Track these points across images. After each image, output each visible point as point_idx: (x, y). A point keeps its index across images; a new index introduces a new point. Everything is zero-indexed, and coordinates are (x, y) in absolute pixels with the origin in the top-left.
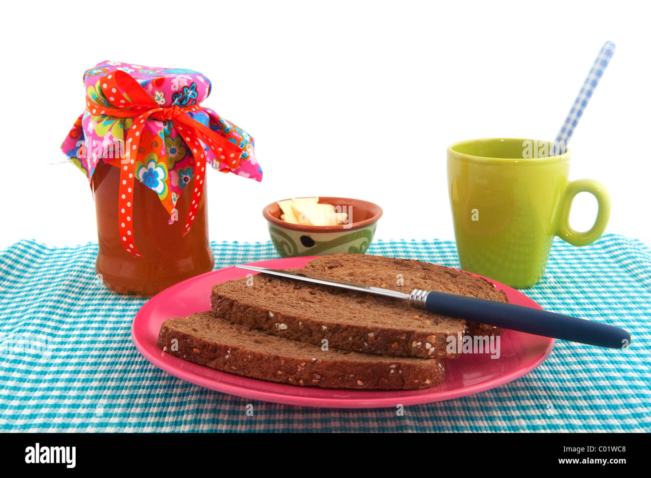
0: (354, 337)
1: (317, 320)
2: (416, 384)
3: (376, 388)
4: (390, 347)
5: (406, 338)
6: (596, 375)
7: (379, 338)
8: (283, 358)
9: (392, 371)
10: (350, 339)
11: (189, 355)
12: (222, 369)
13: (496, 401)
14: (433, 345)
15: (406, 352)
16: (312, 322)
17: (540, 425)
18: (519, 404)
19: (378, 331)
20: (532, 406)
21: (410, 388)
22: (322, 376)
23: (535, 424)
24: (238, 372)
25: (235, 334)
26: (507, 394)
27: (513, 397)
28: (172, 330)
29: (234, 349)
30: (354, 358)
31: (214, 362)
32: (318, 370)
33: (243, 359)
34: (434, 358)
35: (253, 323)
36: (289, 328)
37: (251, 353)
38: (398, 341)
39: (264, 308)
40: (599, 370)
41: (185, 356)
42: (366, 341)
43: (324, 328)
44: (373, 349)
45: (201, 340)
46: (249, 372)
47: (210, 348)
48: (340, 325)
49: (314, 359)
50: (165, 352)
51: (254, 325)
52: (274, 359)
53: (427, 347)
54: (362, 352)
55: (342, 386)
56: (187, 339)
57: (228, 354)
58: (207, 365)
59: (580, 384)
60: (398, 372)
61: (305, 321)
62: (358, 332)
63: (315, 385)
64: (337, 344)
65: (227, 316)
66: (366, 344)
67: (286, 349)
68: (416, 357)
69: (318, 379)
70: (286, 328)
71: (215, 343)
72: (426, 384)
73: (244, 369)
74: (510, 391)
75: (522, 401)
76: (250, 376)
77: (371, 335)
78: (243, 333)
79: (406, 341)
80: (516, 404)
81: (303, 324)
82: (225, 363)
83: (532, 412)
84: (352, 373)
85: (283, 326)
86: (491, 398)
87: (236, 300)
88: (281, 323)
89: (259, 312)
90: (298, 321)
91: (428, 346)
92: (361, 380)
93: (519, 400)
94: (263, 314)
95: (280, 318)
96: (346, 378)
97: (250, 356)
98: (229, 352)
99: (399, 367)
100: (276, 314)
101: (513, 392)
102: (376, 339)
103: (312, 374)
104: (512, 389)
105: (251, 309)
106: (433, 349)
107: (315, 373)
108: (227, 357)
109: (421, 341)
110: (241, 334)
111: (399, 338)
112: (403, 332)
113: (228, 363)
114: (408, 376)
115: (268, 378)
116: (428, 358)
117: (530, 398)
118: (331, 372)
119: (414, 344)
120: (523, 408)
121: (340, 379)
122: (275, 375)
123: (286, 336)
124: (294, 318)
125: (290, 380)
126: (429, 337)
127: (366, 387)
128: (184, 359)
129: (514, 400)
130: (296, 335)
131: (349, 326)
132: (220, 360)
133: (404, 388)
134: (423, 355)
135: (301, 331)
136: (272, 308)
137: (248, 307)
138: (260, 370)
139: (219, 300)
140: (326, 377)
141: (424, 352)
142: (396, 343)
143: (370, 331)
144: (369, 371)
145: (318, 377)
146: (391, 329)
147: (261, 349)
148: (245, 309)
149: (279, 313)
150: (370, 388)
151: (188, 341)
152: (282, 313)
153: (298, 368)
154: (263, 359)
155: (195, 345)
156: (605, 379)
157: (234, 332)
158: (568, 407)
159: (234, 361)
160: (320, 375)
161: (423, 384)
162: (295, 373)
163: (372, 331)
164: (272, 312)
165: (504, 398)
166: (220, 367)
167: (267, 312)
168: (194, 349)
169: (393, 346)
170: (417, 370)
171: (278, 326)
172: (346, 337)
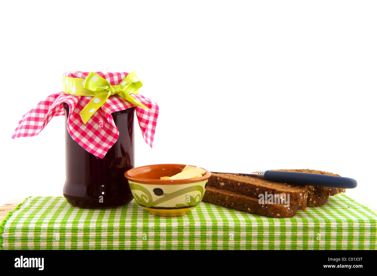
0: (250, 190)
10: (249, 191)
16: (234, 181)
22: (235, 204)
36: (225, 184)
42: (255, 192)
43: (239, 184)
48: (245, 183)
54: (253, 197)
62: (252, 187)
64: (244, 192)
77: (257, 189)
84: (246, 204)
85: (222, 184)
88: (222, 182)
92: (250, 208)
94: (215, 179)
95: (221, 179)
102: (260, 191)
121: (242, 206)
123: (223, 188)
124: (227, 179)
127: (251, 212)
130: (228, 188)
131: (248, 184)
135: (229, 186)
144: (253, 204)
145: (233, 204)
146: (266, 187)
149: (221, 177)
153: (226, 199)
164: (219, 177)
171: (221, 184)
172: (247, 189)
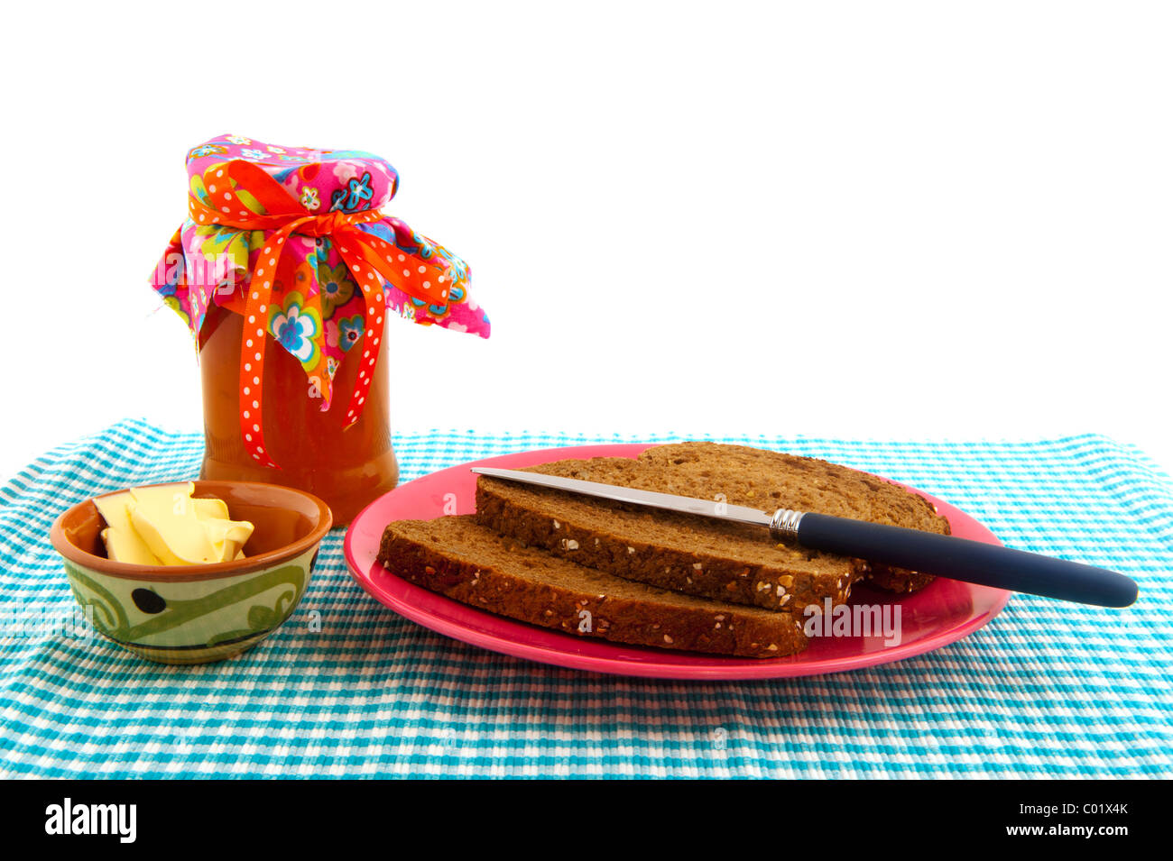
0: (673, 568)
1: (622, 538)
2: (754, 649)
3: (692, 649)
4: (724, 587)
5: (749, 575)
6: (1058, 667)
7: (709, 572)
8: (556, 591)
9: (718, 625)
10: (667, 571)
11: (419, 576)
12: (465, 601)
13: (891, 705)
14: (788, 591)
15: (749, 598)
16: (614, 541)
17: (962, 747)
18: (928, 711)
19: (708, 561)
20: (950, 715)
21: (745, 655)
22: (611, 623)
23: (953, 744)
24: (488, 607)
25: (498, 551)
26: (909, 694)
27: (919, 698)
28: (397, 537)
29: (486, 571)
30: (668, 601)
31: (456, 588)
32: (606, 614)
33: (496, 587)
34: (788, 612)
35: (530, 536)
36: (581, 547)
37: (510, 579)
38: (737, 579)
39: (547, 514)
40: (1063, 659)
41: (413, 577)
42: (690, 575)
43: (631, 550)
44: (699, 589)
45: (437, 554)
46: (504, 609)
47: (450, 567)
48: (654, 547)
49: (602, 596)
50: (387, 569)
51: (533, 540)
52: (542, 592)
53: (778, 592)
54: (682, 593)
55: (641, 642)
56: (417, 551)
57: (476, 578)
58: (445, 592)
59: (1032, 681)
60: (727, 627)
61: (604, 538)
62: (678, 560)
63: (600, 635)
64: (649, 577)
65: (495, 524)
66: (689, 581)
67: (568, 578)
68: (760, 607)
69: (605, 628)
70: (576, 547)
71: (458, 561)
72: (769, 650)
73: (497, 603)
74: (915, 689)
75: (933, 706)
76: (505, 614)
77: (698, 566)
78: (512, 549)
79: (748, 580)
80: (924, 710)
81: (601, 543)
82: (470, 592)
83: (949, 725)
84: (656, 623)
85: (572, 544)
86: (882, 700)
87: (508, 500)
88: (570, 539)
89: (539, 520)
90: (594, 538)
91: (780, 591)
92: (670, 634)
93: (929, 704)
94: (545, 524)
95: (568, 530)
96: (648, 630)
97: (506, 584)
98: (477, 575)
99: (729, 619)
100: (563, 524)
101: (920, 691)
102: (704, 573)
103: (597, 618)
104: (917, 686)
105: (528, 514)
106: (787, 597)
107: (602, 618)
108: (474, 582)
109: (770, 583)
110: (508, 550)
111: (738, 575)
112: (745, 566)
113: (475, 592)
114: (742, 635)
115: (531, 620)
116: (779, 610)
117: (946, 701)
118: (624, 618)
119: (760, 587)
120: (935, 717)
121: (638, 629)
122: (542, 616)
123: (577, 560)
124: (589, 533)
125: (564, 625)
126: (783, 577)
127: (676, 646)
128: (412, 583)
129: (921, 704)
130: (591, 559)
131: (666, 550)
132: (463, 587)
133: (735, 654)
134: (772, 606)
135: (598, 553)
136: (559, 515)
137: (525, 511)
138: (521, 607)
139: (485, 499)
140: (617, 625)
141: (773, 600)
142: (734, 583)
143: (696, 560)
144: (683, 621)
145: (606, 624)
146: (727, 560)
147: (526, 576)
148: (519, 514)
149: (568, 523)
150: (682, 648)
151: (419, 554)
152: (572, 523)
153: (576, 608)
154: (526, 590)
155: (428, 561)
156: (1073, 675)
157: (498, 547)
158: (1010, 719)
159: (483, 589)
160: (608, 621)
161: (765, 651)
162: (572, 615)
163: (700, 561)
164: (559, 521)
165: (903, 700)
166: (463, 598)
167: (551, 521)
168: (428, 568)
169: (729, 586)
170: (757, 627)
171: (565, 542)
172: (662, 567)
